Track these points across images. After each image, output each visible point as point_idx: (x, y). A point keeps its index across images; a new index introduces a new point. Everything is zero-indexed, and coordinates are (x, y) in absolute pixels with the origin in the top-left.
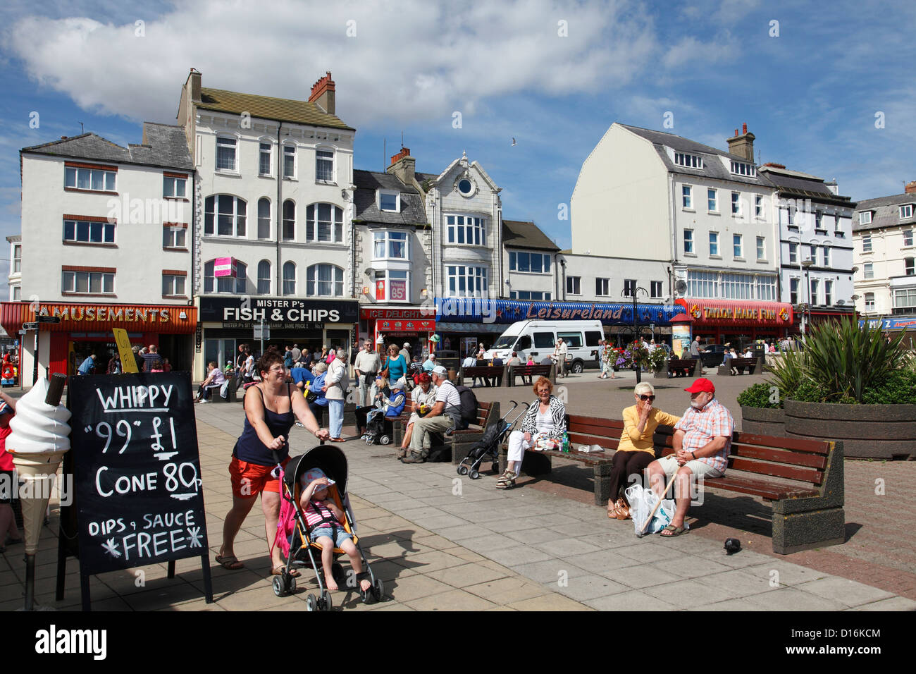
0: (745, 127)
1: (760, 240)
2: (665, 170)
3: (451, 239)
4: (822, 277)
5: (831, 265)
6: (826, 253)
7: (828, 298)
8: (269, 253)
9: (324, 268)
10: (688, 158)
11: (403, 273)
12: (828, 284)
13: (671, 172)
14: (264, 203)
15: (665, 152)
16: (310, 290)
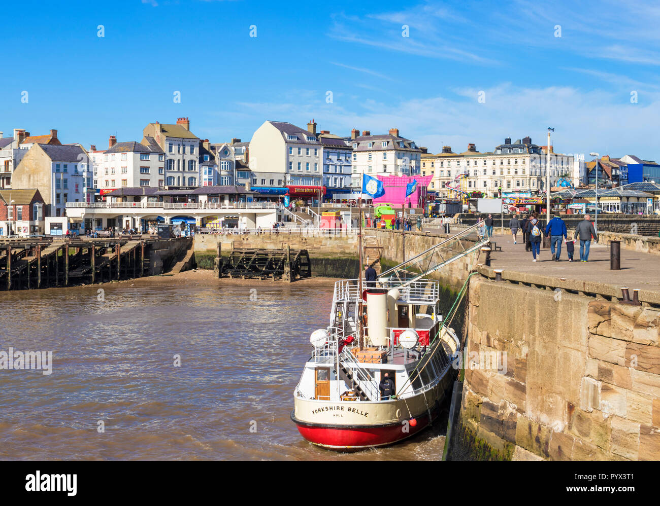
0: (313, 120)
1: (316, 164)
2: (284, 142)
3: (223, 169)
4: (339, 177)
5: (343, 172)
6: (341, 168)
7: (341, 184)
8: (180, 175)
9: (192, 178)
10: (292, 136)
11: (211, 180)
12: (341, 179)
13: (286, 142)
14: (179, 160)
15: (284, 134)
16: (189, 185)
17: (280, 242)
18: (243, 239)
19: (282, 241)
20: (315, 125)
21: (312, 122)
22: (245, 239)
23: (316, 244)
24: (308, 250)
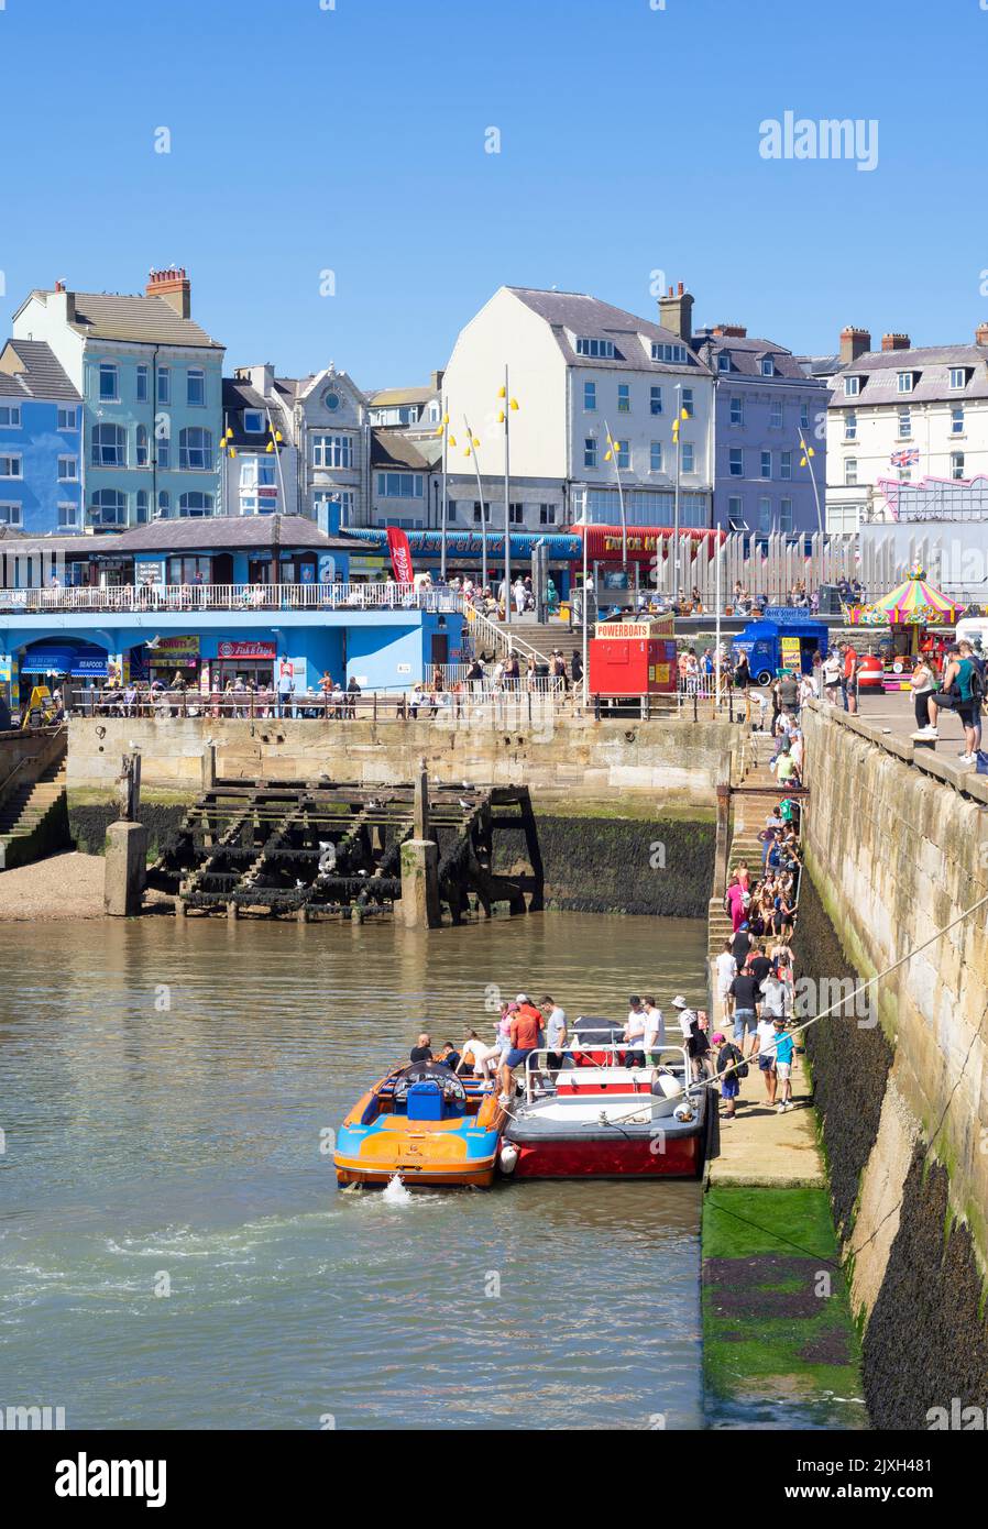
0: (681, 286)
1: (689, 448)
2: (564, 364)
3: (317, 463)
8: (147, 483)
13: (572, 366)
14: (141, 429)
15: (565, 336)
17: (416, 750)
18: (266, 739)
19: (422, 749)
20: (687, 302)
21: (676, 290)
22: (273, 740)
23: (567, 761)
24: (532, 787)
